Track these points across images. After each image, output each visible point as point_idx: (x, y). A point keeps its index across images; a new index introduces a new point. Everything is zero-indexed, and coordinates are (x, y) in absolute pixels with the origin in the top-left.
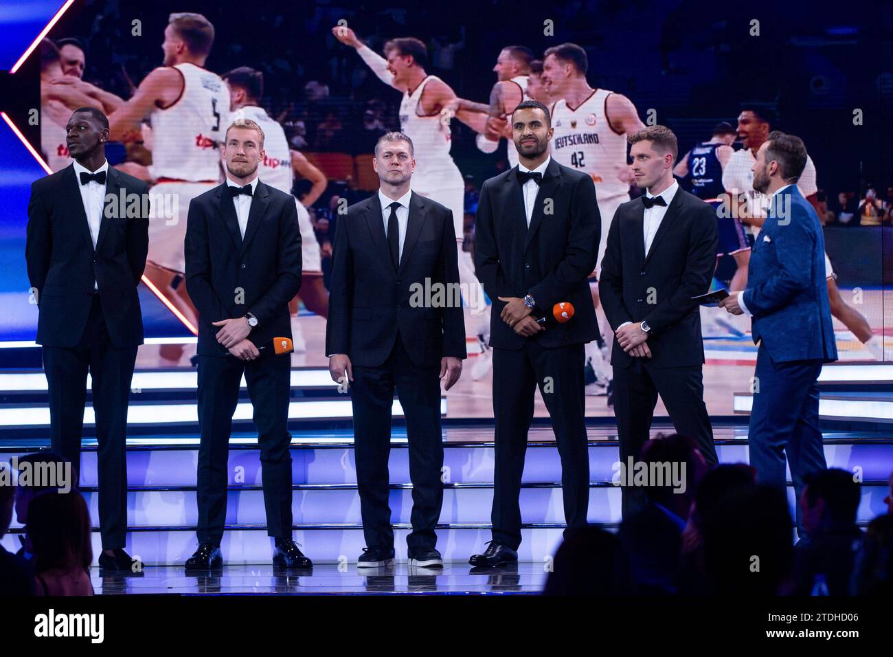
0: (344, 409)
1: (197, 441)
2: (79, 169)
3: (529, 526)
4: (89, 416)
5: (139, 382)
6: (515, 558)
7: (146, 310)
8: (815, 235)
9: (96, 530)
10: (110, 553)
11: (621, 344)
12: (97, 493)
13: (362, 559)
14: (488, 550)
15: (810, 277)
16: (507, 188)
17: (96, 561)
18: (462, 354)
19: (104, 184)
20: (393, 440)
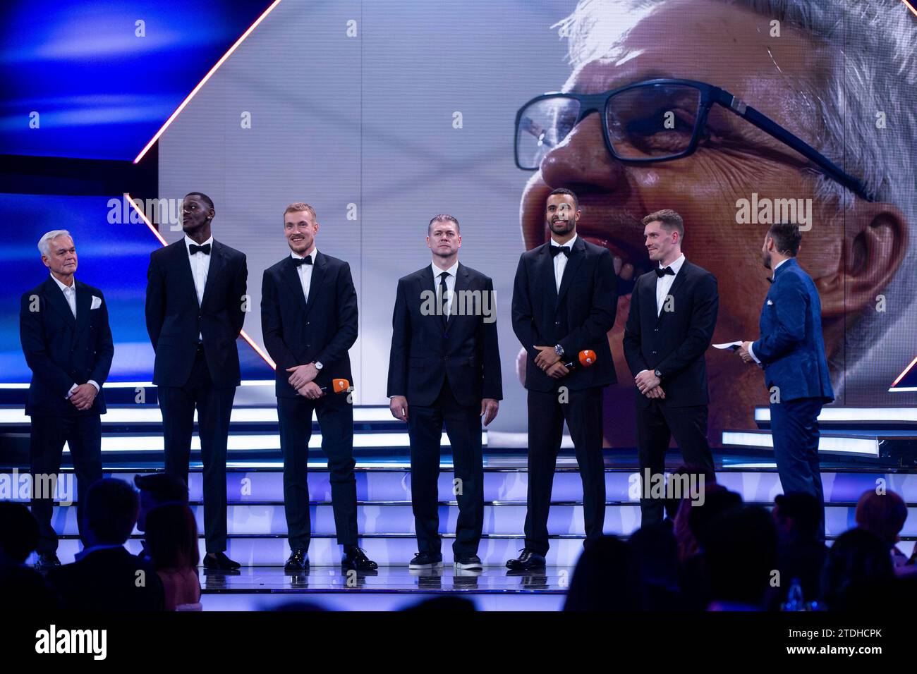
0: (403, 440)
1: (281, 465)
2: (189, 241)
3: (556, 537)
4: (196, 443)
5: (237, 416)
6: (543, 563)
7: (243, 358)
8: (808, 296)
9: (202, 537)
10: (213, 555)
11: (640, 388)
12: (203, 507)
13: (413, 562)
14: (522, 556)
15: (804, 331)
16: (541, 259)
17: (201, 563)
18: (498, 396)
19: (208, 254)
20: (441, 466)
